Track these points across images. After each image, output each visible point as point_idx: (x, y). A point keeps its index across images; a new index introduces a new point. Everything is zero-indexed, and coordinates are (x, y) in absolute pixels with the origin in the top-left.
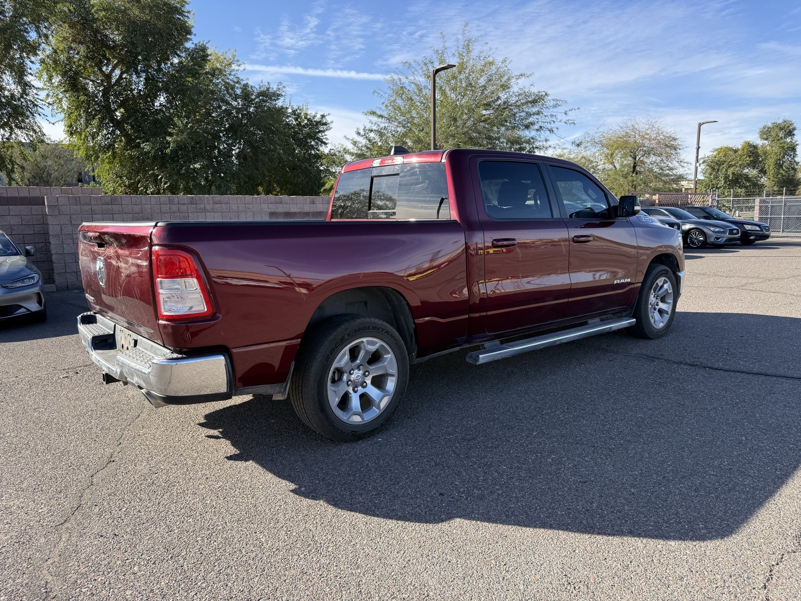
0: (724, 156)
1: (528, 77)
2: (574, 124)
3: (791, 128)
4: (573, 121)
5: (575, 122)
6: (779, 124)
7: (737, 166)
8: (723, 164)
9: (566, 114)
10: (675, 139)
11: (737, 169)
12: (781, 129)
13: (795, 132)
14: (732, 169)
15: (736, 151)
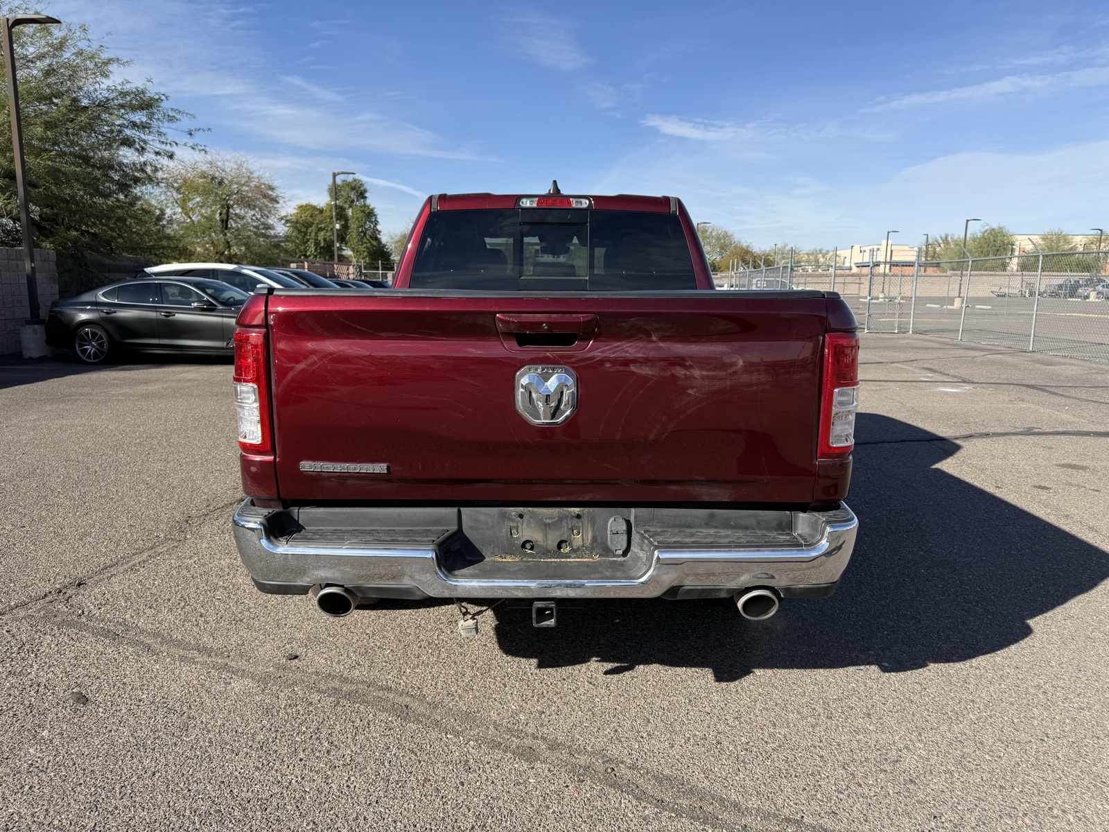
0: (311, 216)
1: (123, 64)
2: (206, 152)
3: (362, 189)
4: (203, 148)
5: (207, 149)
6: (349, 183)
7: (327, 231)
8: (311, 226)
9: (191, 134)
10: (272, 189)
11: (328, 234)
12: (353, 189)
13: (367, 195)
14: (322, 233)
15: (321, 211)
